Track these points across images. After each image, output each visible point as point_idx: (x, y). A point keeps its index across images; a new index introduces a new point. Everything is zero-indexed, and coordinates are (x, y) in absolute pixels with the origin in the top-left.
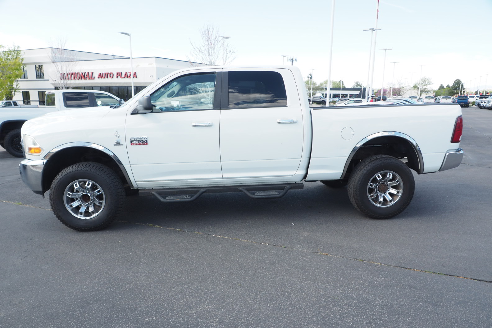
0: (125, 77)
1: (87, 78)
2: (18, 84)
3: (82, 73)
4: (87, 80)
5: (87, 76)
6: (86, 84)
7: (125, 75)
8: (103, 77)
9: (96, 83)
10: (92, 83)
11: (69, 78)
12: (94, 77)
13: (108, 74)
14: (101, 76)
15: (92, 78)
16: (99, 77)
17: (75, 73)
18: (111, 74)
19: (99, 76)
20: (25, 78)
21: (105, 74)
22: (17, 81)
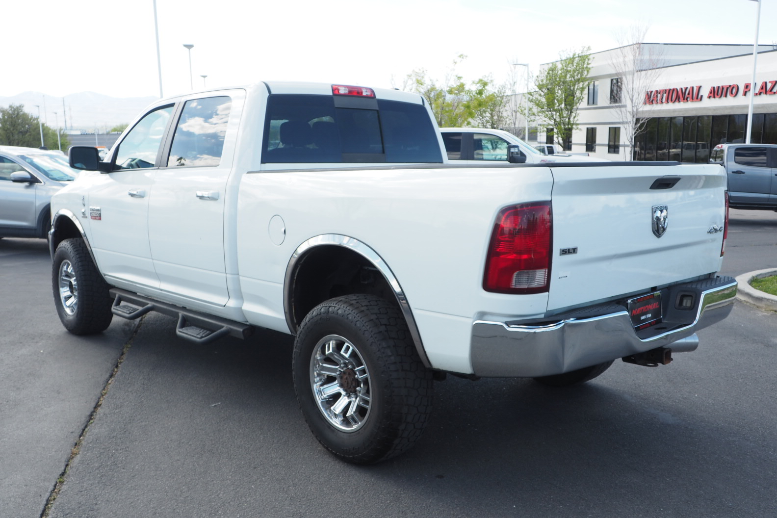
0: (760, 93)
1: (689, 99)
2: (578, 114)
3: (682, 89)
4: (689, 102)
5: (689, 94)
6: (686, 110)
7: (762, 88)
8: (717, 95)
9: (705, 108)
10: (696, 109)
11: (658, 101)
12: (702, 96)
13: (727, 88)
14: (715, 93)
15: (697, 98)
16: (711, 95)
17: (670, 90)
18: (733, 88)
19: (711, 93)
20: (593, 103)
21: (723, 88)
22: (577, 110)
